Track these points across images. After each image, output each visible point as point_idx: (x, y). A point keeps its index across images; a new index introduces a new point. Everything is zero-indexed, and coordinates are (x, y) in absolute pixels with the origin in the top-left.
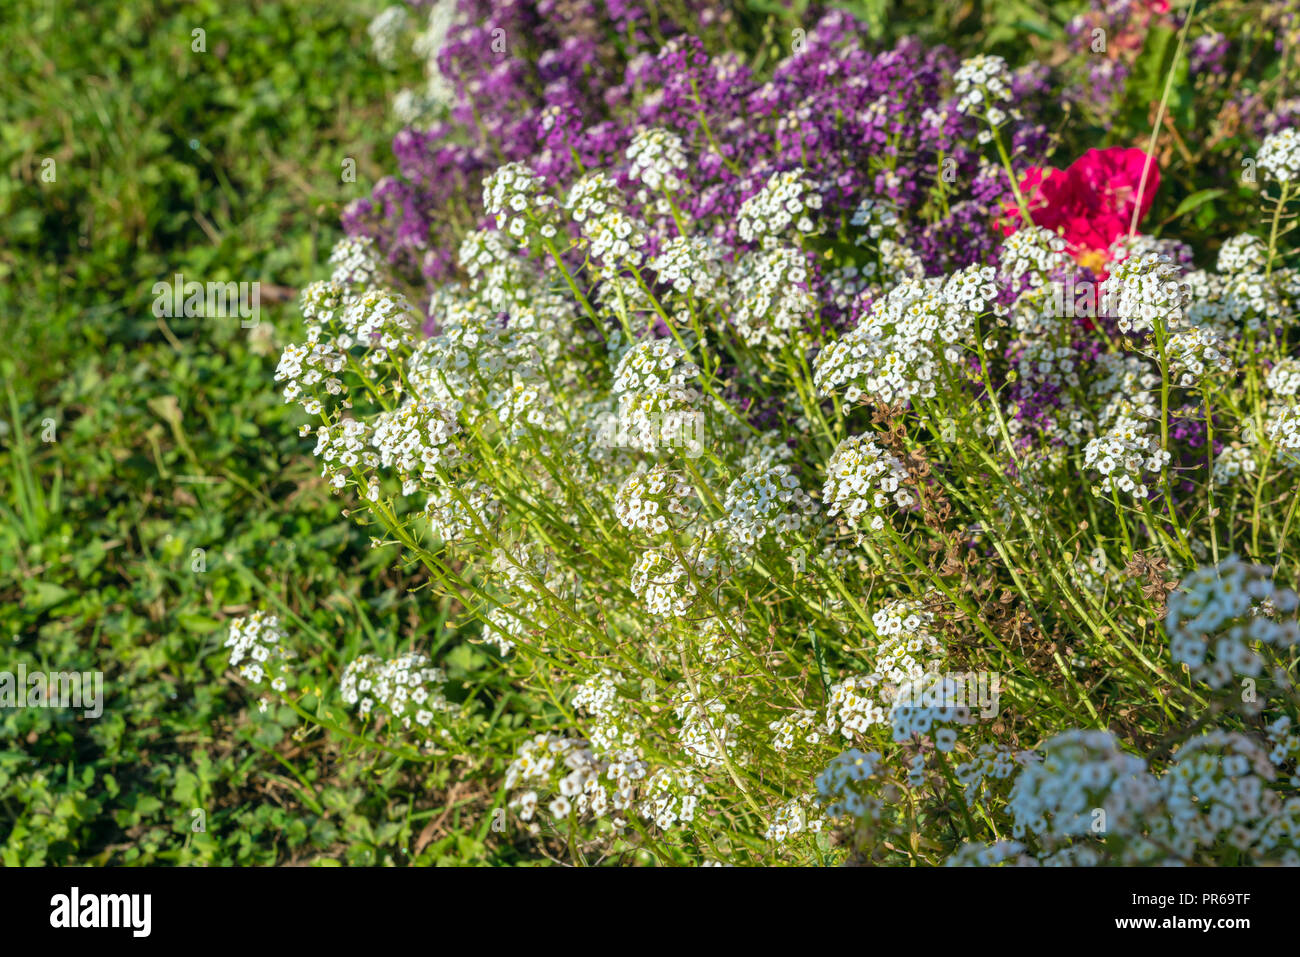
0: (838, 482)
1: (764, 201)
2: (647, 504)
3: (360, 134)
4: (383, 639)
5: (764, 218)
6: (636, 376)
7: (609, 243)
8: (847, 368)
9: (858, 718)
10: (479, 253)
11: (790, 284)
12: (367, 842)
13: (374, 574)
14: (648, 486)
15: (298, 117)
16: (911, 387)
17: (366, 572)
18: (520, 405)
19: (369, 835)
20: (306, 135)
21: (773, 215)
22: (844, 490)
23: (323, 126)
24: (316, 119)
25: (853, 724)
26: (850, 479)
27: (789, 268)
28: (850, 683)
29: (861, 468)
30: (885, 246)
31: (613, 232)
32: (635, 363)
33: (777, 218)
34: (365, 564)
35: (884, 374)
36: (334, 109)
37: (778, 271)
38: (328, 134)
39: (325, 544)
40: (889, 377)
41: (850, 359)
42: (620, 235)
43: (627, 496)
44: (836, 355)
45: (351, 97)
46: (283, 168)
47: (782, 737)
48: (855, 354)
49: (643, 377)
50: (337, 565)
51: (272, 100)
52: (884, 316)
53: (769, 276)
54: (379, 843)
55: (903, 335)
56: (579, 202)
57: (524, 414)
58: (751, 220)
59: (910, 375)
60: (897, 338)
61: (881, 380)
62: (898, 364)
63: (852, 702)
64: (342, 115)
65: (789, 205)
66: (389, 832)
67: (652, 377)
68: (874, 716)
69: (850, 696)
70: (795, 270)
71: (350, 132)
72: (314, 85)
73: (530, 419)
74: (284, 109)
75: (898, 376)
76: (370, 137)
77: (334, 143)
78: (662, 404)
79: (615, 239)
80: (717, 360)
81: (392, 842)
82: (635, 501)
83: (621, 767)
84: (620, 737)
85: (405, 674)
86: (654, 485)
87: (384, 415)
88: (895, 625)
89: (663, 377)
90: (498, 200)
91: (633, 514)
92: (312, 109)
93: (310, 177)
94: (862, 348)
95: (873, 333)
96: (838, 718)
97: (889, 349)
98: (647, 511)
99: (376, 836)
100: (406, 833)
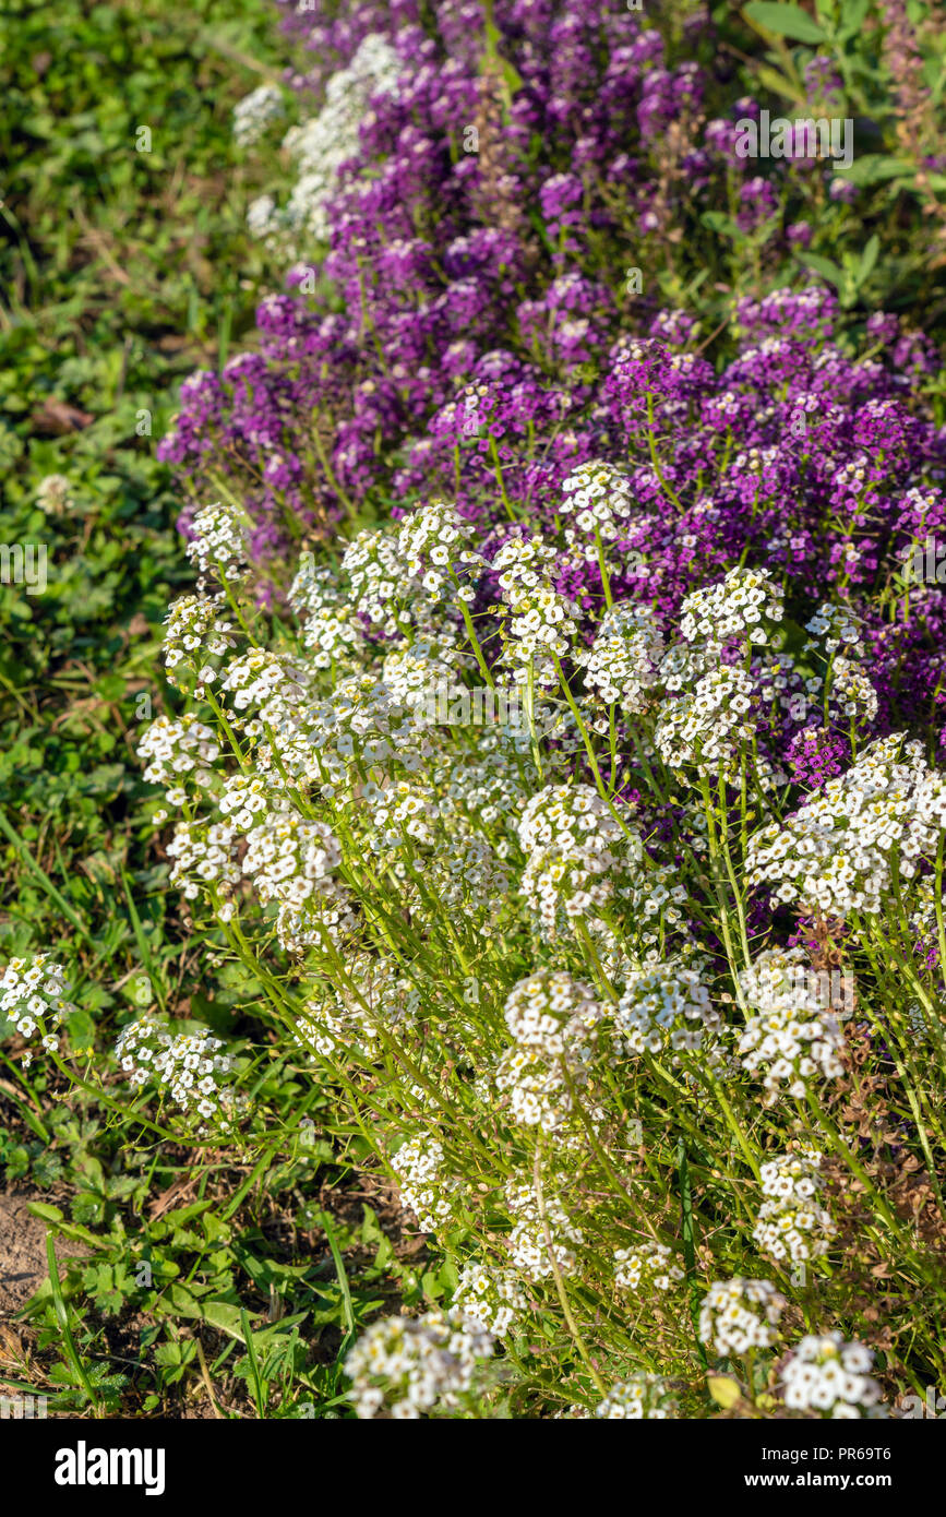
0: (765, 1034)
1: (717, 598)
2: (546, 1019)
3: (194, 213)
4: (148, 933)
5: (713, 621)
6: (548, 828)
7: (535, 626)
8: (788, 863)
9: (738, 1334)
10: (368, 563)
11: (730, 712)
12: (97, 1192)
13: (145, 833)
14: (550, 998)
15: (122, 175)
16: (854, 899)
17: (136, 830)
18: (402, 811)
19: (101, 1183)
20: (128, 200)
21: (724, 617)
22: (769, 1047)
23: (149, 190)
24: (142, 179)
25: (732, 1339)
26: (779, 1035)
27: (732, 696)
28: (735, 1286)
29: (793, 1025)
30: (839, 665)
31: (542, 613)
32: (549, 811)
33: (728, 622)
34: (135, 822)
35: (828, 877)
36: (166, 173)
37: (720, 695)
38: (154, 203)
39: (95, 790)
40: (832, 883)
41: (793, 854)
42: (550, 620)
43: (524, 1002)
44: (777, 845)
45: (189, 160)
46: (94, 238)
47: (626, 1271)
48: (801, 850)
49: (556, 832)
50: (104, 816)
51: (93, 144)
52: (840, 804)
53: (708, 697)
54: (112, 1195)
55: (856, 831)
56: (510, 567)
57: (405, 823)
58: (698, 617)
59: (855, 888)
60: (850, 835)
61: (822, 883)
62: (846, 870)
63: (735, 1314)
64: (177, 182)
65: (746, 612)
66: (123, 1187)
67: (567, 834)
68: (757, 1336)
69: (734, 1306)
70: (739, 697)
71: (180, 208)
72: (145, 134)
73: (410, 829)
74: (105, 159)
75: (843, 883)
76: (205, 222)
77: (159, 216)
78: (574, 876)
79: (543, 622)
80: (626, 776)
81: (126, 1199)
82: (533, 1012)
83: (467, 1341)
84: (433, 1205)
85: (196, 1058)
86: (558, 999)
87: (238, 778)
88: (785, 1186)
89: (580, 836)
90: (417, 546)
91: (528, 1026)
92: (140, 166)
93: (123, 260)
94: (810, 843)
95: (824, 821)
96: (715, 1327)
97: (836, 848)
98: (543, 1027)
99: (109, 1188)
100: (144, 1192)
